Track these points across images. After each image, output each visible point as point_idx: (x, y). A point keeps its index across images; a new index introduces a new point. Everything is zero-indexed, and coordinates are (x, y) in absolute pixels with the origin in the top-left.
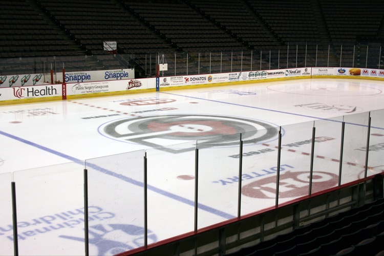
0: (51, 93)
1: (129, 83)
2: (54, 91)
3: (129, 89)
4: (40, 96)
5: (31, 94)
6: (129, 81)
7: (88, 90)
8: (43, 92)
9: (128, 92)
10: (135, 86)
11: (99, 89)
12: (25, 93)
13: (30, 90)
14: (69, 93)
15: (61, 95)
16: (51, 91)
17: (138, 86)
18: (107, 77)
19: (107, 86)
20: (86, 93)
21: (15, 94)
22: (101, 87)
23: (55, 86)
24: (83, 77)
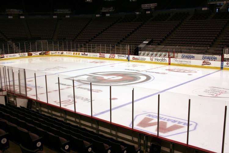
0: (164, 61)
1: (203, 62)
2: (165, 60)
3: (203, 65)
4: (160, 62)
5: (156, 60)
6: (203, 61)
7: (180, 62)
8: (161, 60)
9: (202, 67)
10: (206, 64)
11: (186, 63)
12: (154, 59)
13: (156, 58)
14: (171, 62)
15: (168, 62)
16: (164, 60)
17: (208, 65)
18: (204, 58)
19: (190, 62)
20: (179, 63)
21: (151, 59)
22: (187, 62)
23: (165, 58)
24: (191, 57)
